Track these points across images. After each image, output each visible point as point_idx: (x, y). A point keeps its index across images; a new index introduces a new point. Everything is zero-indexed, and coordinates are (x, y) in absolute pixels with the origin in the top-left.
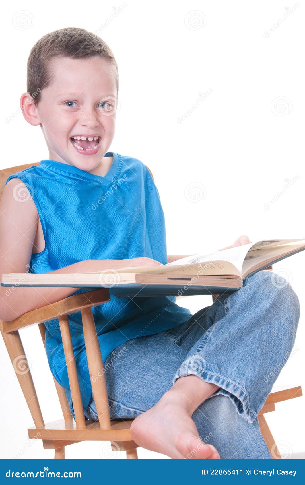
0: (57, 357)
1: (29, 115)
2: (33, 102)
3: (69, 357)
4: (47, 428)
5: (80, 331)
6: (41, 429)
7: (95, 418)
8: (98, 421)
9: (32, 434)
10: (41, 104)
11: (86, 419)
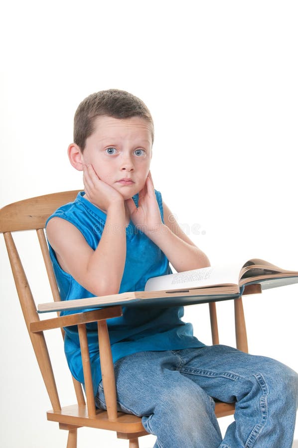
0: (74, 358)
1: (75, 161)
2: (79, 151)
3: (85, 359)
4: (63, 413)
5: (96, 339)
6: (58, 413)
7: (105, 408)
8: (106, 411)
9: (51, 417)
10: (85, 151)
11: (97, 408)
